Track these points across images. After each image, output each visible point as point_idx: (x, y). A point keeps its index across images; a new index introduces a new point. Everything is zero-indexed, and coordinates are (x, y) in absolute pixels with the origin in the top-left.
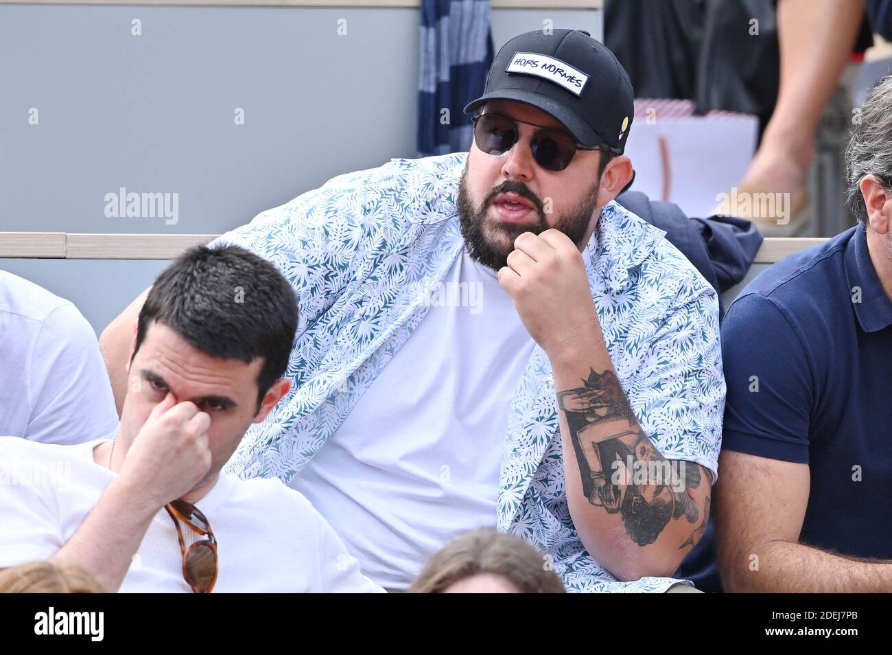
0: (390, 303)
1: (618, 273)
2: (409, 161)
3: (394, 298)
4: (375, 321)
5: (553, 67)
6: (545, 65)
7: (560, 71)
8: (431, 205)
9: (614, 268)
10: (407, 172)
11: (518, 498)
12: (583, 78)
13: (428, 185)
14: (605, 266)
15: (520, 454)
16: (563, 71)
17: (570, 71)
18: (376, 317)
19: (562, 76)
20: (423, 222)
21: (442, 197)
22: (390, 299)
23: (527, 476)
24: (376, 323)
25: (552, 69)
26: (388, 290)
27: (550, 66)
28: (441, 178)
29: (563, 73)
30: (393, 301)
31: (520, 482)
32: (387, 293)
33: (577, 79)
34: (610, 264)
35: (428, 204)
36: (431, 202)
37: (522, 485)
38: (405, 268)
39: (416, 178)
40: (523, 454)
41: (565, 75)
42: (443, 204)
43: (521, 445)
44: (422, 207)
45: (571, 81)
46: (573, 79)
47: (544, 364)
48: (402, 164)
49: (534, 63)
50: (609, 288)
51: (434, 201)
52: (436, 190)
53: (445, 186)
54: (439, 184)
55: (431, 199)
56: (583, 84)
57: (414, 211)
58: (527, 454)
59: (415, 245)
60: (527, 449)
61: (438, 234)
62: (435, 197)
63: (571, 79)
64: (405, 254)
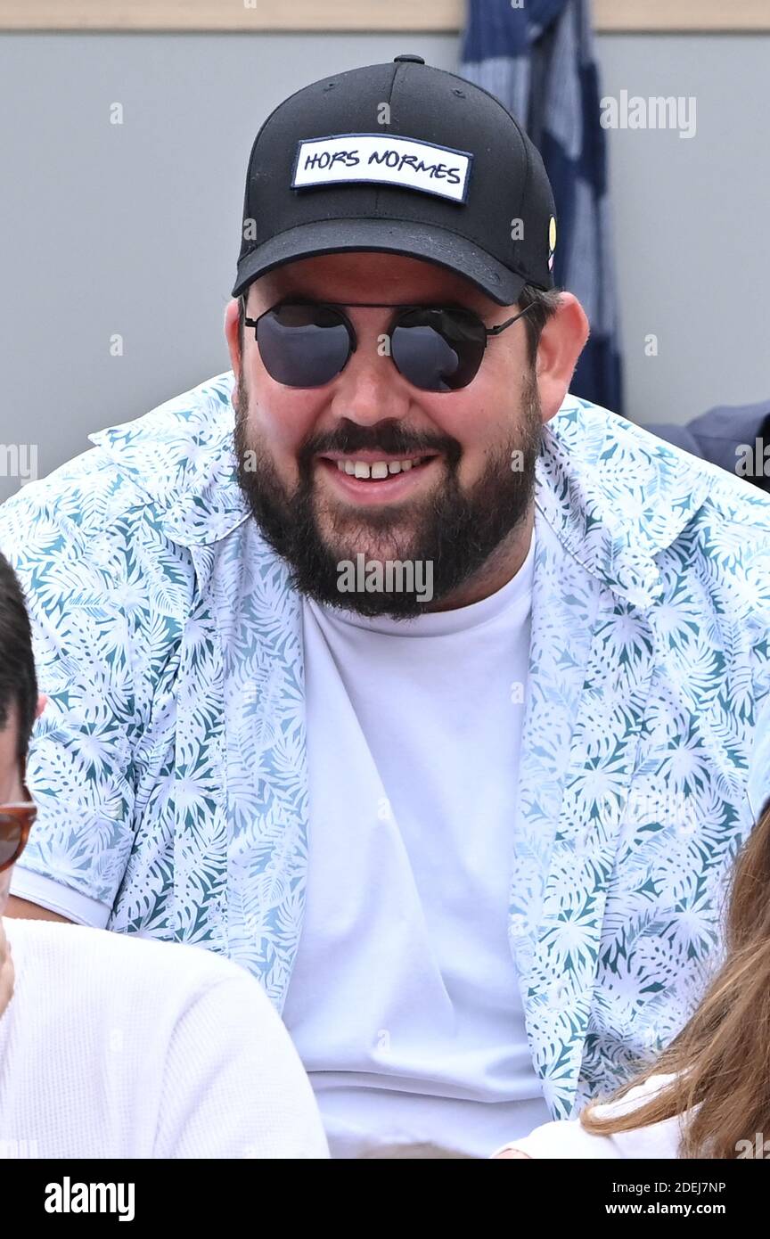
0: (216, 725)
1: (636, 568)
2: (124, 428)
3: (220, 712)
4: (201, 771)
5: (393, 156)
6: (375, 155)
7: (410, 160)
8: (204, 501)
9: (625, 558)
10: (128, 452)
11: (566, 1089)
12: (460, 163)
13: (183, 463)
14: (602, 555)
15: (544, 998)
16: (416, 159)
17: (430, 155)
18: (200, 763)
19: (417, 169)
20: (204, 540)
21: (220, 478)
22: (214, 718)
23: (573, 1038)
24: (207, 775)
25: (392, 160)
26: (204, 699)
27: (387, 155)
28: (202, 443)
29: (417, 164)
30: (220, 718)
31: (562, 1055)
32: (203, 705)
33: (447, 169)
34: (612, 551)
35: (198, 502)
36: (203, 495)
37: (568, 1060)
38: (216, 643)
39: (154, 458)
40: (552, 995)
41: (422, 165)
42: (227, 492)
43: (543, 978)
44: (188, 511)
45: (437, 176)
46: (439, 170)
47: (539, 795)
48: (113, 440)
49: (349, 157)
50: (624, 603)
51: (207, 491)
52: (201, 468)
53: (216, 454)
54: (202, 457)
55: (200, 490)
56: (462, 174)
57: (177, 526)
58: (560, 993)
59: (212, 591)
60: (556, 984)
61: (243, 555)
62: (206, 483)
63: (437, 170)
64: (205, 616)
